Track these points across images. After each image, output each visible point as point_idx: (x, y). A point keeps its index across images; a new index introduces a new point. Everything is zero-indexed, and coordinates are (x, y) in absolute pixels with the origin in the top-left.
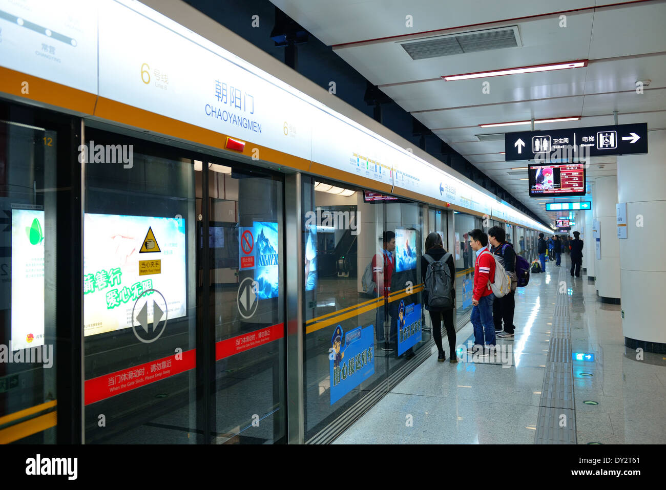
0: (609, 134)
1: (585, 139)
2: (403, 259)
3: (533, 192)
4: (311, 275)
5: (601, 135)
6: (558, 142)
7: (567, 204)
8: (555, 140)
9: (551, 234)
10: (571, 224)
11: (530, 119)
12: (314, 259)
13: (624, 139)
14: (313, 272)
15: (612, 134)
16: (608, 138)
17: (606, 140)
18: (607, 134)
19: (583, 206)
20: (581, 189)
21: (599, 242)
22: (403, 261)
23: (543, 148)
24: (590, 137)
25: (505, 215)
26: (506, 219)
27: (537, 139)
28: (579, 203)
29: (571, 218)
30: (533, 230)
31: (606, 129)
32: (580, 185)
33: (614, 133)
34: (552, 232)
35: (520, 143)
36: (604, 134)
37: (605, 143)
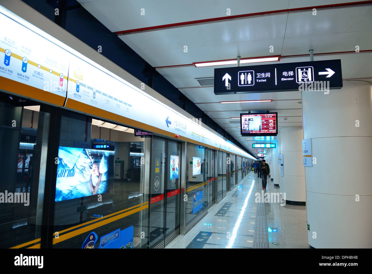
0: (307, 69)
1: (285, 74)
2: (176, 172)
3: (243, 132)
4: (102, 183)
5: (299, 70)
6: (261, 76)
7: (264, 145)
8: (258, 74)
9: (255, 160)
10: (264, 155)
11: (236, 58)
12: (105, 173)
13: (320, 73)
14: (105, 181)
15: (310, 69)
16: (306, 73)
17: (304, 74)
18: (304, 69)
19: (272, 146)
20: (274, 131)
21: (283, 166)
22: (175, 173)
23: (247, 82)
24: (289, 72)
25: (230, 149)
26: (230, 151)
27: (242, 74)
28: (269, 144)
29: (264, 152)
30: (246, 158)
31: (304, 65)
32: (274, 128)
33: (311, 68)
34: (256, 159)
35: (227, 77)
36: (302, 69)
37: (303, 77)
